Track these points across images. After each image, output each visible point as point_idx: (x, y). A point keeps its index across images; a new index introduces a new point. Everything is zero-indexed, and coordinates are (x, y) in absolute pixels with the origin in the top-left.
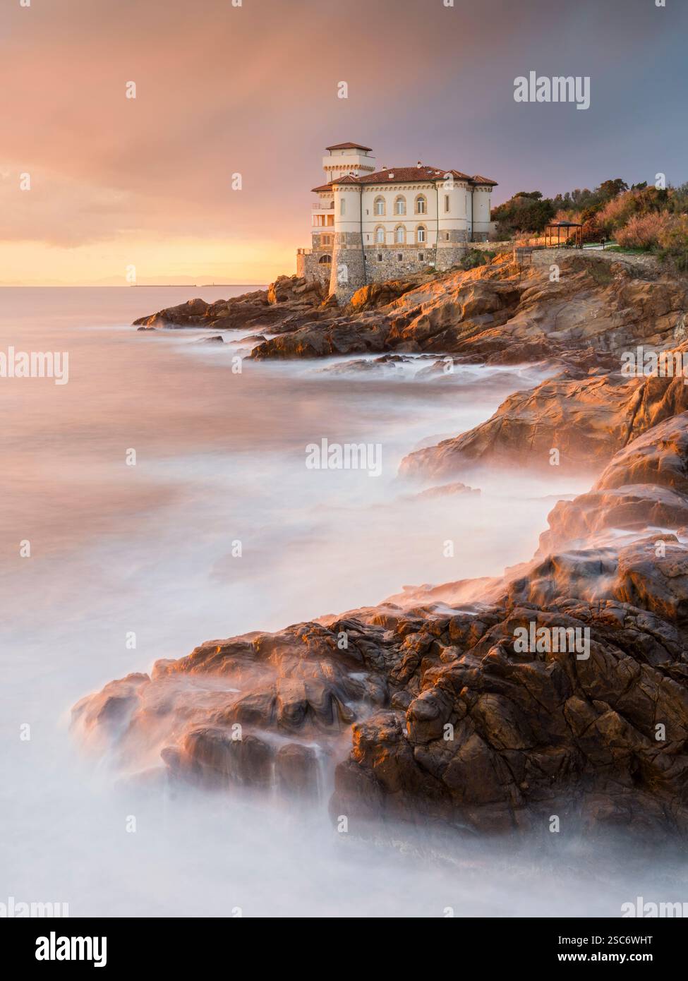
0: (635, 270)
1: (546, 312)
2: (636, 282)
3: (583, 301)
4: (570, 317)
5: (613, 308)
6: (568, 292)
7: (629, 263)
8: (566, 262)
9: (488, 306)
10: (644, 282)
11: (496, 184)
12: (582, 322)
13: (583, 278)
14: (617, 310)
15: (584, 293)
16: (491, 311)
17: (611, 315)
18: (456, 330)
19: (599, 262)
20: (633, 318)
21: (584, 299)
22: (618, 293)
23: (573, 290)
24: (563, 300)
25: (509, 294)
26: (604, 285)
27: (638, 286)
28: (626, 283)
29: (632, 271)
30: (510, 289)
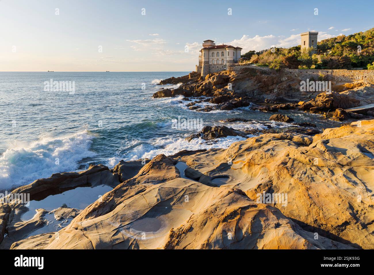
0: (263, 72)
1: (236, 84)
2: (263, 75)
3: (247, 81)
4: (243, 86)
5: (256, 83)
6: (243, 78)
7: (262, 70)
8: (243, 70)
9: (220, 82)
10: (266, 75)
11: (242, 49)
12: (246, 87)
13: (247, 74)
14: (257, 84)
15: (248, 79)
16: (221, 84)
17: (255, 85)
18: (211, 89)
19: (253, 69)
20: (261, 86)
21: (247, 80)
22: (258, 78)
23: (244, 78)
24: (241, 81)
25: (227, 79)
26: (254, 76)
27: (264, 76)
28: (260, 76)
29: (262, 72)
30: (227, 77)
